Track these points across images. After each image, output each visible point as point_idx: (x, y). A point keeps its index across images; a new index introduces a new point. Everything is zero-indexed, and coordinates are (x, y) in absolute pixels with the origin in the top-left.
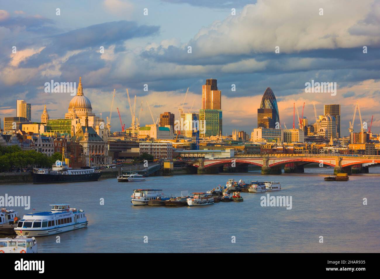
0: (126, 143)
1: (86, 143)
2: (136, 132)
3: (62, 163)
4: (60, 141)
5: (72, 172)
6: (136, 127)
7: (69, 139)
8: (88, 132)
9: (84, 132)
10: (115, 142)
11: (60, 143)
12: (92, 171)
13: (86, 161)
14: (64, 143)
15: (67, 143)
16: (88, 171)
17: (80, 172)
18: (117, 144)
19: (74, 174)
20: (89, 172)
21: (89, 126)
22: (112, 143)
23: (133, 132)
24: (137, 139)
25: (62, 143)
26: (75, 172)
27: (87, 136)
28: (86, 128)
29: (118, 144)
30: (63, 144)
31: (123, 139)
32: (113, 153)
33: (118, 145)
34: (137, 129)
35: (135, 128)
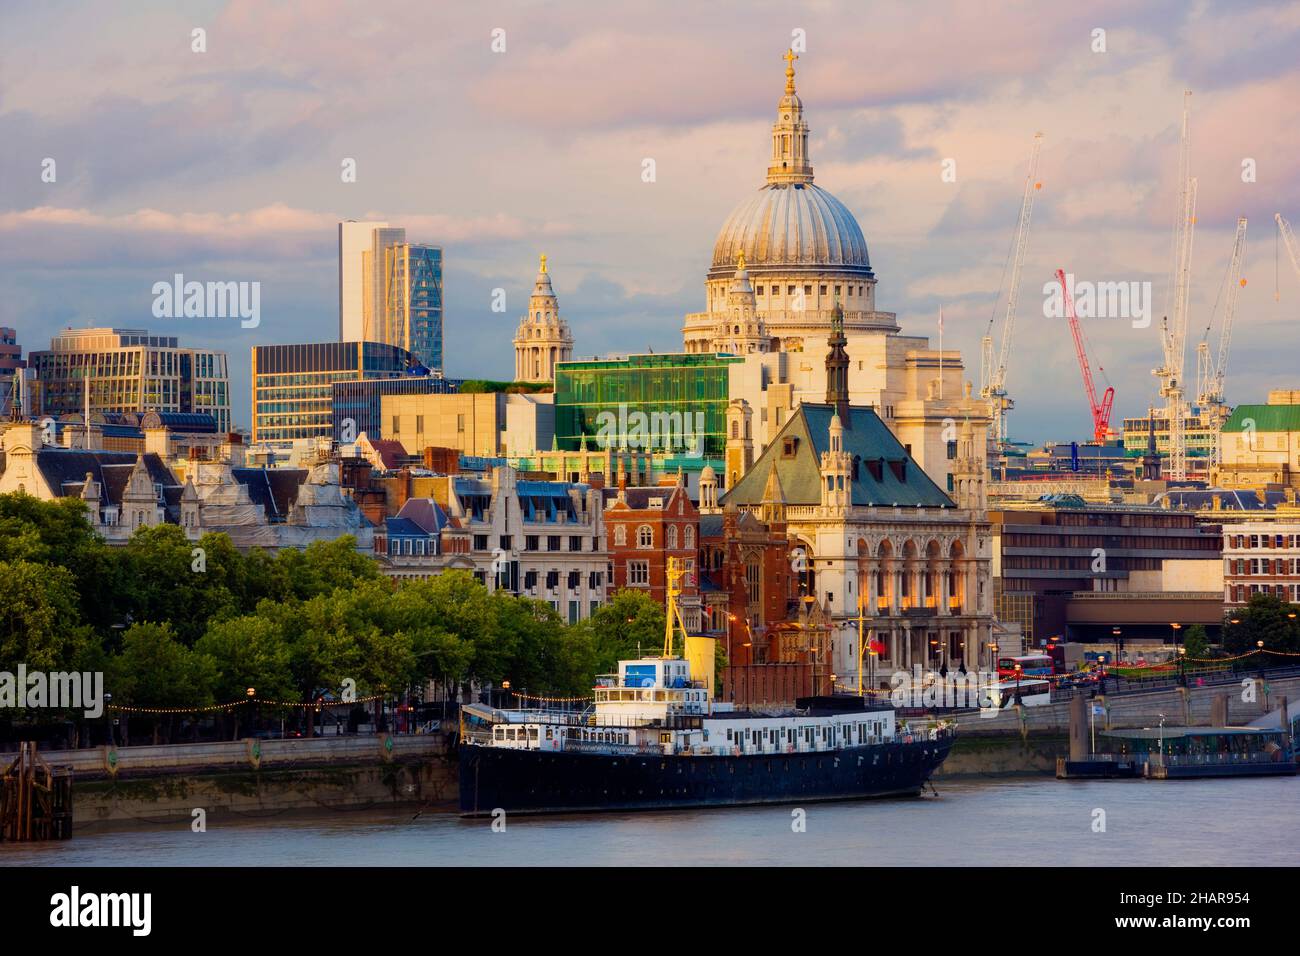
0: (1126, 521)
1: (835, 523)
2: (1197, 444)
3: (667, 669)
4: (653, 515)
5: (738, 738)
6: (1196, 411)
7: (714, 495)
8: (845, 449)
9: (820, 445)
10: (1045, 519)
11: (647, 528)
12: (878, 727)
13: (835, 657)
14: (681, 526)
15: (698, 528)
16: (847, 731)
17: (792, 735)
18: (1059, 530)
19: (750, 748)
20: (855, 736)
21: (855, 400)
22: (1020, 528)
23: (1174, 444)
24: (1208, 498)
25: (665, 526)
26: (757, 737)
27: (843, 473)
28: (835, 421)
29: (1068, 531)
30: (673, 533)
31: (1097, 493)
32: (1032, 594)
33: (1063, 540)
34: (1204, 419)
35: (1188, 415)
